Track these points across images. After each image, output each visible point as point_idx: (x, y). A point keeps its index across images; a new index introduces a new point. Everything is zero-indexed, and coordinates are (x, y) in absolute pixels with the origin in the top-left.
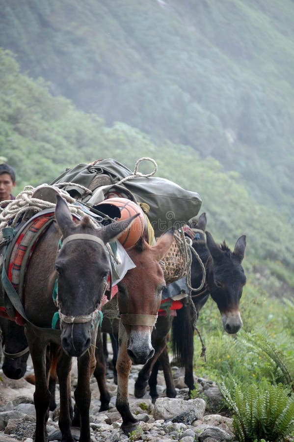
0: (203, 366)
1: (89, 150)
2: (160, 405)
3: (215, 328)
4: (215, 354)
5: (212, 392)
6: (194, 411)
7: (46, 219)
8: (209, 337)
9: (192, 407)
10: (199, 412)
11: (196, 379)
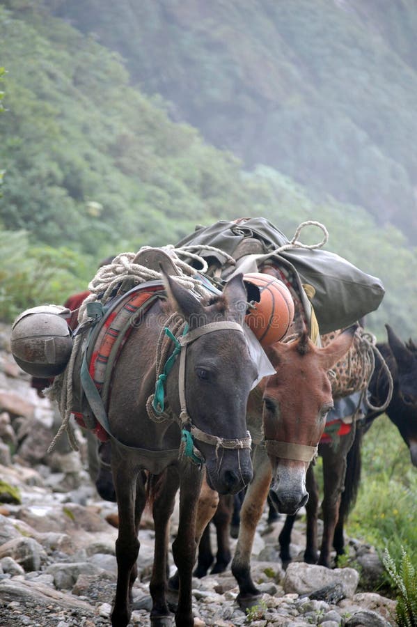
0: (358, 522)
1: (218, 202)
2: (293, 573)
3: (379, 470)
4: (377, 505)
5: (369, 560)
6: (341, 586)
7: (148, 295)
8: (370, 481)
9: (339, 580)
10: (349, 588)
11: (347, 540)
